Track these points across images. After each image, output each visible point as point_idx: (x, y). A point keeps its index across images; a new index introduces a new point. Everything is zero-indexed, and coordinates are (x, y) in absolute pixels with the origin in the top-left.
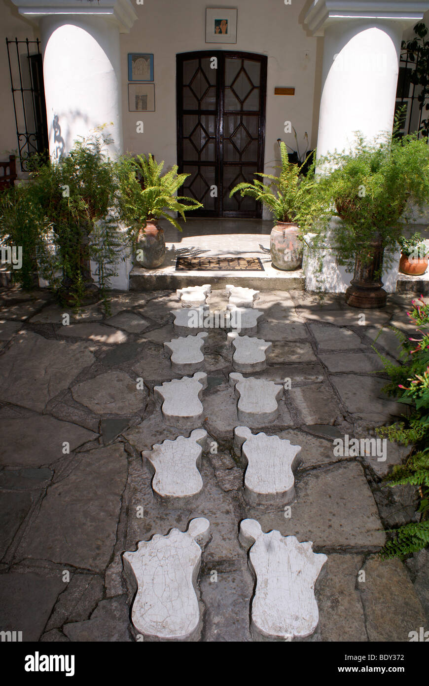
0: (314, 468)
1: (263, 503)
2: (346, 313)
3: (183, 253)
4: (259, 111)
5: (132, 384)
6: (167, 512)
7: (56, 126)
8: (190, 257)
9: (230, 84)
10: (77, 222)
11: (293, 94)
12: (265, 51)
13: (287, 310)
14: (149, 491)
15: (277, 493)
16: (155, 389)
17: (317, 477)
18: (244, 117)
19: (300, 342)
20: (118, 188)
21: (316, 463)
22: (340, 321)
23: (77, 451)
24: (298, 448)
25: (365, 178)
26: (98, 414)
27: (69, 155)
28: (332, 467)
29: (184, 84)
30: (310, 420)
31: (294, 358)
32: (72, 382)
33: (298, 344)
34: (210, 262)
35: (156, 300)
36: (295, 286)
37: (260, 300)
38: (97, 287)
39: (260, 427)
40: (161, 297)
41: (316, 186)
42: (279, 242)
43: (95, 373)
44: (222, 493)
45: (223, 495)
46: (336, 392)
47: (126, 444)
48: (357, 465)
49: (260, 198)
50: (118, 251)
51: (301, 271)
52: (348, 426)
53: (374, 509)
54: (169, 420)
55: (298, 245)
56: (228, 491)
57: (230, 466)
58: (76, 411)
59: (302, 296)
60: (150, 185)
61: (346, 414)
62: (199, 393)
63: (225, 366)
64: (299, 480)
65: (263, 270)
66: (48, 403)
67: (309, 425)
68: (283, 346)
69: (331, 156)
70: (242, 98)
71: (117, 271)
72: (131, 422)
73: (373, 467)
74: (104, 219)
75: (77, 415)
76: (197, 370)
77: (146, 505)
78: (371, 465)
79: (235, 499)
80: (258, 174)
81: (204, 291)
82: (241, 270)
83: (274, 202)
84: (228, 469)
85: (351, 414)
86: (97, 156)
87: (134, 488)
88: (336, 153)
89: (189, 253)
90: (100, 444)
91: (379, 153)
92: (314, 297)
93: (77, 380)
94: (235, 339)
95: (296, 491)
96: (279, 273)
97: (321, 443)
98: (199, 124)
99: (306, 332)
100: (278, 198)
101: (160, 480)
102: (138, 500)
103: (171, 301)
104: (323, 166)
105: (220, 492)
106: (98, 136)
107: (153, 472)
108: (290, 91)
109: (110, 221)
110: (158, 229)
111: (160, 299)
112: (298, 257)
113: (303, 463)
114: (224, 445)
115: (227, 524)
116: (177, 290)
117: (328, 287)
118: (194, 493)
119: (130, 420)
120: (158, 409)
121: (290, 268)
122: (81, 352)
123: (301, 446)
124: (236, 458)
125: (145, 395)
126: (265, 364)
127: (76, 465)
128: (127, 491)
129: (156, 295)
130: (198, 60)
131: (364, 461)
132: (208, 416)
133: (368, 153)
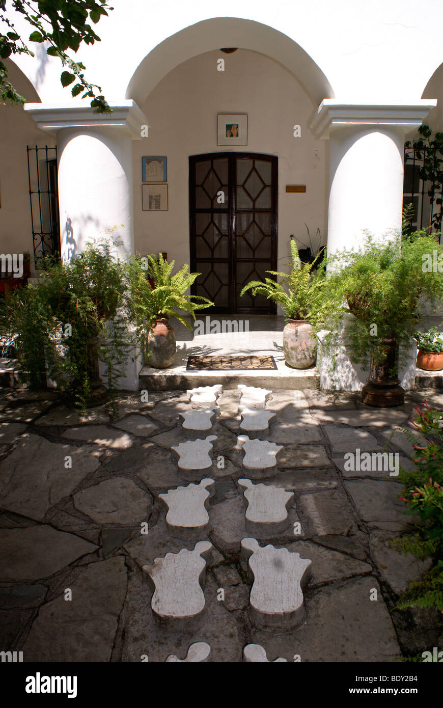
0: (326, 584)
1: (269, 625)
2: (362, 414)
3: (194, 352)
4: (271, 209)
5: (137, 491)
6: (166, 636)
7: (69, 228)
8: (201, 356)
9: (242, 184)
10: (85, 323)
11: (305, 192)
12: (275, 152)
13: (300, 411)
14: (148, 611)
15: (284, 613)
16: (159, 496)
17: (329, 594)
18: (257, 215)
19: (313, 445)
20: (126, 289)
21: (328, 578)
22: (355, 421)
23: (74, 565)
24: (308, 562)
25: (374, 276)
26: (99, 524)
27: (79, 257)
28: (345, 583)
29: (197, 184)
30: (322, 531)
31: (306, 463)
32: (75, 489)
33: (311, 447)
34: (221, 362)
35: (166, 402)
36: (309, 385)
37: (273, 400)
38: (105, 388)
39: (269, 538)
40: (171, 398)
41: (326, 283)
42: (292, 340)
43: (99, 479)
44: (226, 613)
45: (228, 615)
46: (350, 499)
47: (127, 557)
48: (373, 581)
49: (272, 297)
50: (127, 352)
51: (314, 369)
52: (363, 536)
53: (392, 633)
54: (173, 530)
55: (311, 343)
56: (232, 611)
57: (236, 582)
58: (76, 521)
59: (317, 395)
60: (160, 285)
61: (360, 523)
62: (205, 501)
63: (234, 471)
64: (310, 598)
65: (276, 368)
66: (48, 511)
67: (321, 536)
68: (295, 449)
69: (340, 254)
70: (254, 196)
71: (126, 372)
72: (133, 533)
73: (390, 584)
74: (112, 319)
75: (77, 524)
76: (205, 476)
77: (144, 627)
78: (388, 581)
79: (240, 619)
80: (270, 272)
81: (215, 391)
82: (254, 369)
83: (286, 300)
84: (233, 585)
85: (367, 522)
86: (106, 258)
87: (132, 607)
88: (345, 251)
89: (201, 352)
90: (99, 557)
91: (388, 251)
92: (329, 396)
93: (80, 488)
94: (245, 442)
95: (306, 610)
96: (293, 372)
97: (334, 555)
98: (212, 221)
99: (320, 434)
100: (289, 295)
101: (160, 598)
102: (135, 621)
103: (180, 402)
104: (334, 264)
105: (224, 612)
106: (108, 238)
107: (153, 588)
108: (301, 189)
109: (118, 322)
110: (168, 329)
111: (170, 401)
112: (311, 355)
113: (314, 579)
114: (230, 559)
115: (230, 650)
116: (187, 391)
117: (343, 386)
118: (195, 613)
119: (133, 530)
120: (162, 519)
121: (304, 366)
122: (86, 456)
123: (311, 559)
124: (243, 573)
125: (149, 504)
126: (276, 468)
127: (73, 581)
128: (124, 611)
129: (165, 396)
130: (210, 162)
131: (380, 576)
132: (215, 526)
133: (377, 250)
